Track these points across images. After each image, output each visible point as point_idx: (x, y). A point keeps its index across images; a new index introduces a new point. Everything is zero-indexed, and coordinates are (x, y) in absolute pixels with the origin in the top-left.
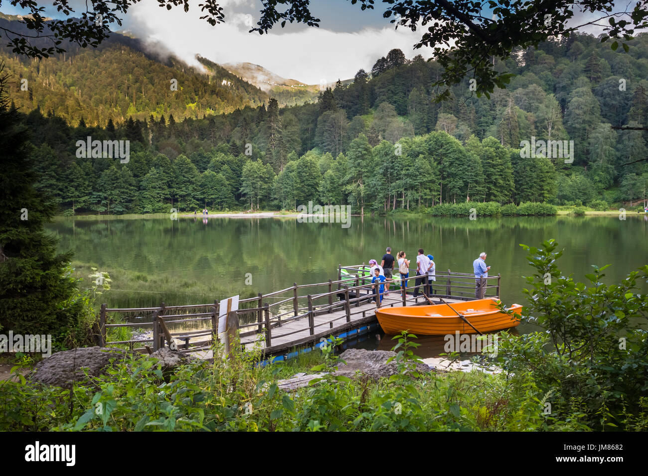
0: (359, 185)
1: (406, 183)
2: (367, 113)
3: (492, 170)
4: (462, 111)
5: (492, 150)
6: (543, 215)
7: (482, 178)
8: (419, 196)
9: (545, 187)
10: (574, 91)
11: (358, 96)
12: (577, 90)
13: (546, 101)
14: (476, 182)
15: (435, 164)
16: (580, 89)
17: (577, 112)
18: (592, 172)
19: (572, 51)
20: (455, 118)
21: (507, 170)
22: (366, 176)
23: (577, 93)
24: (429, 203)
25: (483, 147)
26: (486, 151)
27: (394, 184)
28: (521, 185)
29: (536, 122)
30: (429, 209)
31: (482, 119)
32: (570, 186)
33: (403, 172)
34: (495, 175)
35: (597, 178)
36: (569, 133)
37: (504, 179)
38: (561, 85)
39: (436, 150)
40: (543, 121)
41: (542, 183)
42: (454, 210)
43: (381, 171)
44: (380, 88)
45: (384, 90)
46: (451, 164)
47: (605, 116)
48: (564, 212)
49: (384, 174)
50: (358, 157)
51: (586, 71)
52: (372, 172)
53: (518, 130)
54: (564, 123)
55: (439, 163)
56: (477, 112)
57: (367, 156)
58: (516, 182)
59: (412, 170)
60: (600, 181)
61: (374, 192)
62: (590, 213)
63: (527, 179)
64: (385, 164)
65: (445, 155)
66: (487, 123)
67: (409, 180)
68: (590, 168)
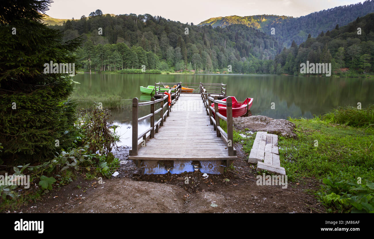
0: (89, 61)
1: (110, 61)
2: (87, 33)
3: (141, 58)
4: (126, 37)
5: (141, 51)
6: (157, 74)
7: (138, 61)
8: (115, 66)
9: (157, 65)
10: (162, 35)
11: (83, 26)
12: (163, 35)
13: (154, 38)
14: (136, 62)
15: (121, 54)
16: (164, 35)
17: (163, 42)
18: (167, 61)
19: (160, 22)
20: (124, 39)
21: (145, 59)
22: (92, 57)
23: (163, 36)
24: (119, 68)
25: (138, 50)
26: (139, 51)
27: (105, 61)
28: (149, 64)
29: (151, 44)
30: (119, 71)
31: (133, 41)
32: (162, 65)
33: (109, 57)
34: (142, 60)
35: (169, 63)
36: (161, 49)
37: (145, 61)
38: (158, 33)
39: (121, 50)
40: (153, 44)
41: (156, 64)
42: (128, 72)
43: (99, 56)
44: (93, 24)
45: (94, 25)
46: (127, 55)
47: (170, 44)
48: (164, 73)
49: (100, 57)
50: (88, 49)
51: (165, 29)
52: (95, 56)
53: (146, 46)
54: (160, 45)
55: (122, 54)
56: (131, 38)
57: (92, 49)
58: (148, 63)
59: (112, 56)
60: (170, 64)
61: (96, 64)
62: (170, 73)
63: (151, 62)
64: (101, 53)
65: (124, 51)
66: (134, 42)
67: (111, 60)
68: (167, 60)
